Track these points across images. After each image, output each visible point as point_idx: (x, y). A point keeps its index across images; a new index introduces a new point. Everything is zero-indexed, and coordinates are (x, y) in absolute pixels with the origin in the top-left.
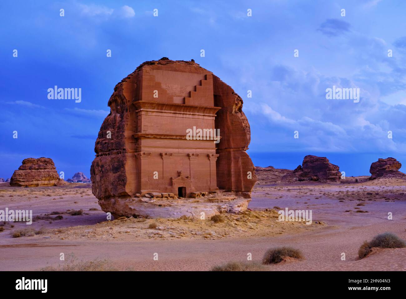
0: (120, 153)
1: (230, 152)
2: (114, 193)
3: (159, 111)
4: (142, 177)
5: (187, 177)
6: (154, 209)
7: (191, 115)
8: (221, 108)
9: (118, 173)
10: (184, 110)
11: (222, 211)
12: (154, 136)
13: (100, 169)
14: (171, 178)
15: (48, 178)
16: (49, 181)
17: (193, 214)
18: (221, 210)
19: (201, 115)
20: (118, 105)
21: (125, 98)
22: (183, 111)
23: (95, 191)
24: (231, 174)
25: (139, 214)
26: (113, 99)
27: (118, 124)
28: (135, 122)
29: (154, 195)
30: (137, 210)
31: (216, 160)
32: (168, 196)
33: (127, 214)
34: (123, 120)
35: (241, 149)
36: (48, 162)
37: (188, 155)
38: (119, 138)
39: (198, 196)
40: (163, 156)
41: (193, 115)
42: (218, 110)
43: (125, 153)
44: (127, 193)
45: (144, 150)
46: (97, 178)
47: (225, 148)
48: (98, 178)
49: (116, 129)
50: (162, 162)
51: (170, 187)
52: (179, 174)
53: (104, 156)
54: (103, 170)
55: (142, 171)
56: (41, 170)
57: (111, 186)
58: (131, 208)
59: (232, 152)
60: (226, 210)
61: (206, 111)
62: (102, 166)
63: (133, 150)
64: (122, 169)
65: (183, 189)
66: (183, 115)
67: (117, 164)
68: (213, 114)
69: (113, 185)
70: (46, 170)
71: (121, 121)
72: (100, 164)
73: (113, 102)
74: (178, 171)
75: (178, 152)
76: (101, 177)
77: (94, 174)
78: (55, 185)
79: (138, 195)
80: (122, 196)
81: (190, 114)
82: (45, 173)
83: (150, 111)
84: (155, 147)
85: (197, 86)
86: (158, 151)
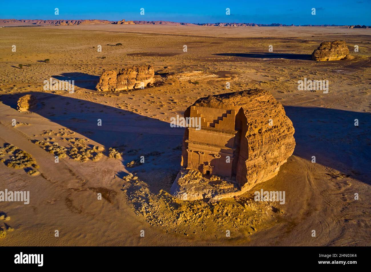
4: (188, 161)
11: (205, 198)
14: (203, 165)
19: (224, 135)
22: (213, 132)
40: (199, 153)
42: (235, 133)
45: (189, 148)
47: (240, 154)
52: (208, 163)
55: (188, 158)
68: (233, 135)
75: (209, 152)
79: (184, 169)
84: (195, 148)
85: (224, 117)
86: (197, 150)
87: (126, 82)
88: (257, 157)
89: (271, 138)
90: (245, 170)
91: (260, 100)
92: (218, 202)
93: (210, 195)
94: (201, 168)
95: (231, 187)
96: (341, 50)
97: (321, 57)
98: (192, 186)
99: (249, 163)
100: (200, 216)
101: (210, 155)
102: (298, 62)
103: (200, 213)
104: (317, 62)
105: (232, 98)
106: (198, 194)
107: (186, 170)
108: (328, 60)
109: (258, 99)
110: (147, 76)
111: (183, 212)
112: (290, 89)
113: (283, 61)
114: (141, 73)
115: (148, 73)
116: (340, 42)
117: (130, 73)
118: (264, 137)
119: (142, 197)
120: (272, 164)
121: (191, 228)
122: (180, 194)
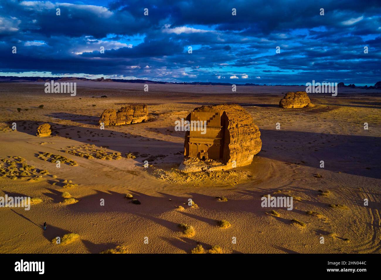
4: (189, 151)
5: (206, 153)
8: (224, 126)
14: (200, 153)
19: (214, 129)
31: (220, 147)
40: (197, 144)
41: (210, 129)
45: (190, 142)
52: (203, 151)
68: (220, 129)
84: (194, 141)
85: (213, 118)
86: (195, 142)
87: (125, 118)
88: (236, 143)
89: (244, 131)
90: (229, 151)
91: (236, 108)
92: (212, 172)
93: (206, 168)
94: (199, 155)
95: (220, 164)
96: (303, 99)
97: (287, 105)
98: (193, 164)
99: (231, 146)
100: (201, 178)
101: (205, 144)
102: (268, 108)
103: (201, 177)
104: (284, 109)
105: (218, 106)
106: (198, 168)
107: (188, 157)
108: (293, 107)
109: (235, 107)
110: (143, 114)
111: (189, 176)
112: (261, 124)
113: (255, 108)
114: (138, 111)
115: (143, 111)
116: (301, 93)
117: (128, 111)
118: (239, 129)
119: (159, 172)
120: (246, 150)
121: (196, 183)
122: (186, 169)
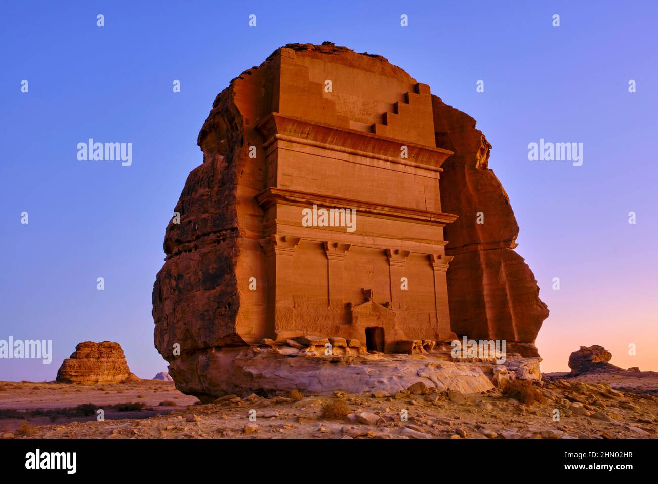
0: (224, 240)
1: (476, 253)
2: (206, 341)
3: (318, 143)
4: (277, 298)
5: (386, 305)
6: (318, 372)
7: (389, 163)
8: (453, 153)
9: (218, 288)
10: (374, 148)
11: (500, 380)
12: (308, 197)
13: (174, 283)
14: (348, 305)
15: (113, 372)
16: (114, 376)
17: (437, 382)
18: (495, 376)
19: (410, 166)
20: (220, 139)
21: (239, 112)
22: (373, 152)
23: (160, 342)
24: (484, 302)
25: (273, 388)
26: (209, 124)
27: (220, 175)
28: (260, 169)
29: (309, 341)
30: (267, 376)
31: (447, 269)
32: (345, 345)
33: (238, 389)
34: (234, 164)
35: (502, 244)
36: (114, 348)
37: (386, 253)
38: (222, 206)
39: (417, 348)
40: (328, 249)
41: (392, 162)
42: (445, 158)
43: (237, 237)
44: (239, 337)
45: (283, 230)
46: (166, 308)
47: (462, 245)
48: (168, 307)
49: (216, 186)
50: (326, 263)
51: (347, 326)
52: (366, 295)
53: (185, 254)
54: (180, 285)
55: (277, 283)
56: (102, 360)
57: (199, 322)
58: (250, 374)
59: (482, 253)
60: (507, 377)
61: (420, 158)
62: (180, 277)
63: (256, 234)
64: (228, 277)
65: (377, 332)
66: (372, 160)
67: (214, 266)
68: (436, 166)
69: (204, 320)
70: (110, 360)
71: (227, 168)
72: (174, 271)
73: (210, 132)
74: (362, 289)
75: (363, 243)
76: (177, 302)
77: (161, 299)
78: (122, 382)
79: (268, 341)
80: (227, 346)
81: (387, 161)
82: (109, 364)
83: (299, 143)
85: (399, 104)
108: (97, 381)
